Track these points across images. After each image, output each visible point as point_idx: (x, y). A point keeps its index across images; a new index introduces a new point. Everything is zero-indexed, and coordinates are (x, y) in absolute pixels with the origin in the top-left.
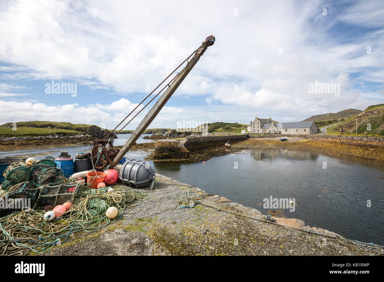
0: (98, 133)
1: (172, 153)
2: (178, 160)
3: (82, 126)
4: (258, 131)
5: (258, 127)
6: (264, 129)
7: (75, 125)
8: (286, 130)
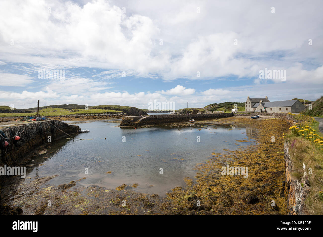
0: (135, 112)
1: (129, 123)
2: (131, 127)
3: (126, 108)
4: (250, 110)
5: (250, 106)
6: (254, 108)
7: (122, 107)
8: (271, 109)
